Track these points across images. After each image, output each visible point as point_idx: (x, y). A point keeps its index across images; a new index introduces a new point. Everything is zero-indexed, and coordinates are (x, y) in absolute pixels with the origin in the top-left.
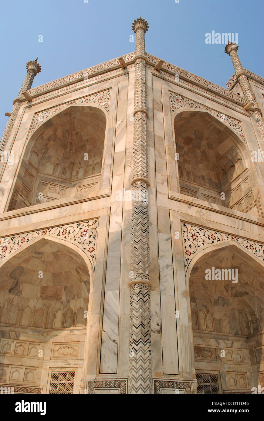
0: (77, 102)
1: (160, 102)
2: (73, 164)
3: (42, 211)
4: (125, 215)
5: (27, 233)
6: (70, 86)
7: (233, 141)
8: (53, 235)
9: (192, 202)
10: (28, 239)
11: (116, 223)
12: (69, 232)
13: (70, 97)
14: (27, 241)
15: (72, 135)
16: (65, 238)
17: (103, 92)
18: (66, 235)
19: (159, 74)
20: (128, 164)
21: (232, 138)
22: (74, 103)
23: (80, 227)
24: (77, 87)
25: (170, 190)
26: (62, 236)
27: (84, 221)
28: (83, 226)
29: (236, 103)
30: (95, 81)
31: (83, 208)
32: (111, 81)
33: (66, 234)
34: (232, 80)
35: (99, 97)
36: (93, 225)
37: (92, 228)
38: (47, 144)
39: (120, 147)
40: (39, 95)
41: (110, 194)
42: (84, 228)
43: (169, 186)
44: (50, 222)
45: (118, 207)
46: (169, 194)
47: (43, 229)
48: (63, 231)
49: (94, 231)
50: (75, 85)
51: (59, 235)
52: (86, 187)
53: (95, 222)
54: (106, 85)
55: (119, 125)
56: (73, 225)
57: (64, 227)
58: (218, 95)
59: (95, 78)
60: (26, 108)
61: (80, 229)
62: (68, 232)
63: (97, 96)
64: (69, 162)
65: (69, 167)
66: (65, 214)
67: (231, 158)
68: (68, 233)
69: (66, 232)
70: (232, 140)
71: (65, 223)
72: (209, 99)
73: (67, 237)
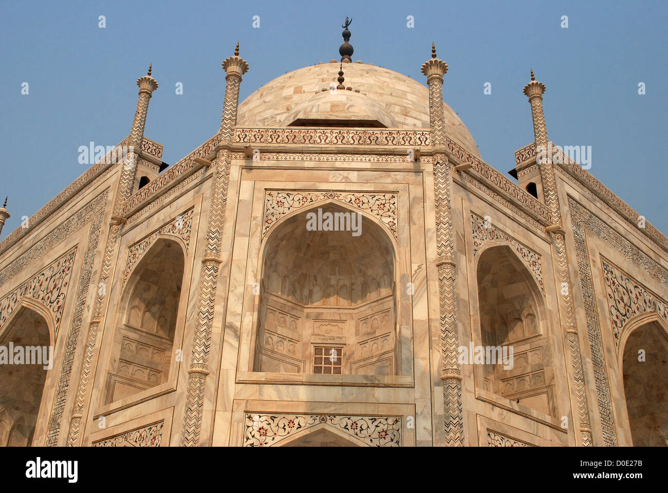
0: (341, 198)
1: (462, 235)
2: (305, 276)
3: (314, 385)
4: (436, 421)
5: (298, 416)
6: (325, 157)
7: (529, 289)
8: (338, 426)
9: (495, 401)
10: (299, 425)
11: (425, 429)
12: (361, 427)
13: (327, 181)
14: (298, 428)
15: (314, 236)
16: (357, 435)
17: (384, 194)
18: (358, 431)
19: (460, 180)
20: (434, 345)
21: (529, 284)
22: (336, 198)
23: (376, 423)
24: (338, 165)
25: (477, 387)
26: (351, 432)
27: (381, 416)
28: (380, 422)
29: (538, 221)
30: (368, 165)
31: (375, 395)
32: (395, 175)
33: (356, 429)
34: (527, 152)
35: (378, 202)
36: (393, 424)
37: (393, 429)
38: (278, 246)
39: (420, 313)
40: (266, 151)
41: (413, 385)
42: (382, 427)
43: (476, 381)
44: (330, 406)
45: (425, 406)
46: (476, 393)
47: (321, 414)
48: (353, 424)
49: (396, 432)
50: (334, 157)
51: (346, 428)
52: (328, 323)
53: (397, 421)
54: (387, 182)
55: (416, 271)
56: (366, 418)
57: (354, 419)
58: (519, 209)
59: (368, 157)
60: (243, 168)
61: (377, 426)
62: (359, 426)
63: (374, 199)
64: (300, 272)
65: (299, 282)
66: (350, 398)
67: (518, 307)
68: (359, 428)
69: (357, 427)
70: (528, 286)
71: (355, 413)
72: (509, 218)
73: (359, 433)
